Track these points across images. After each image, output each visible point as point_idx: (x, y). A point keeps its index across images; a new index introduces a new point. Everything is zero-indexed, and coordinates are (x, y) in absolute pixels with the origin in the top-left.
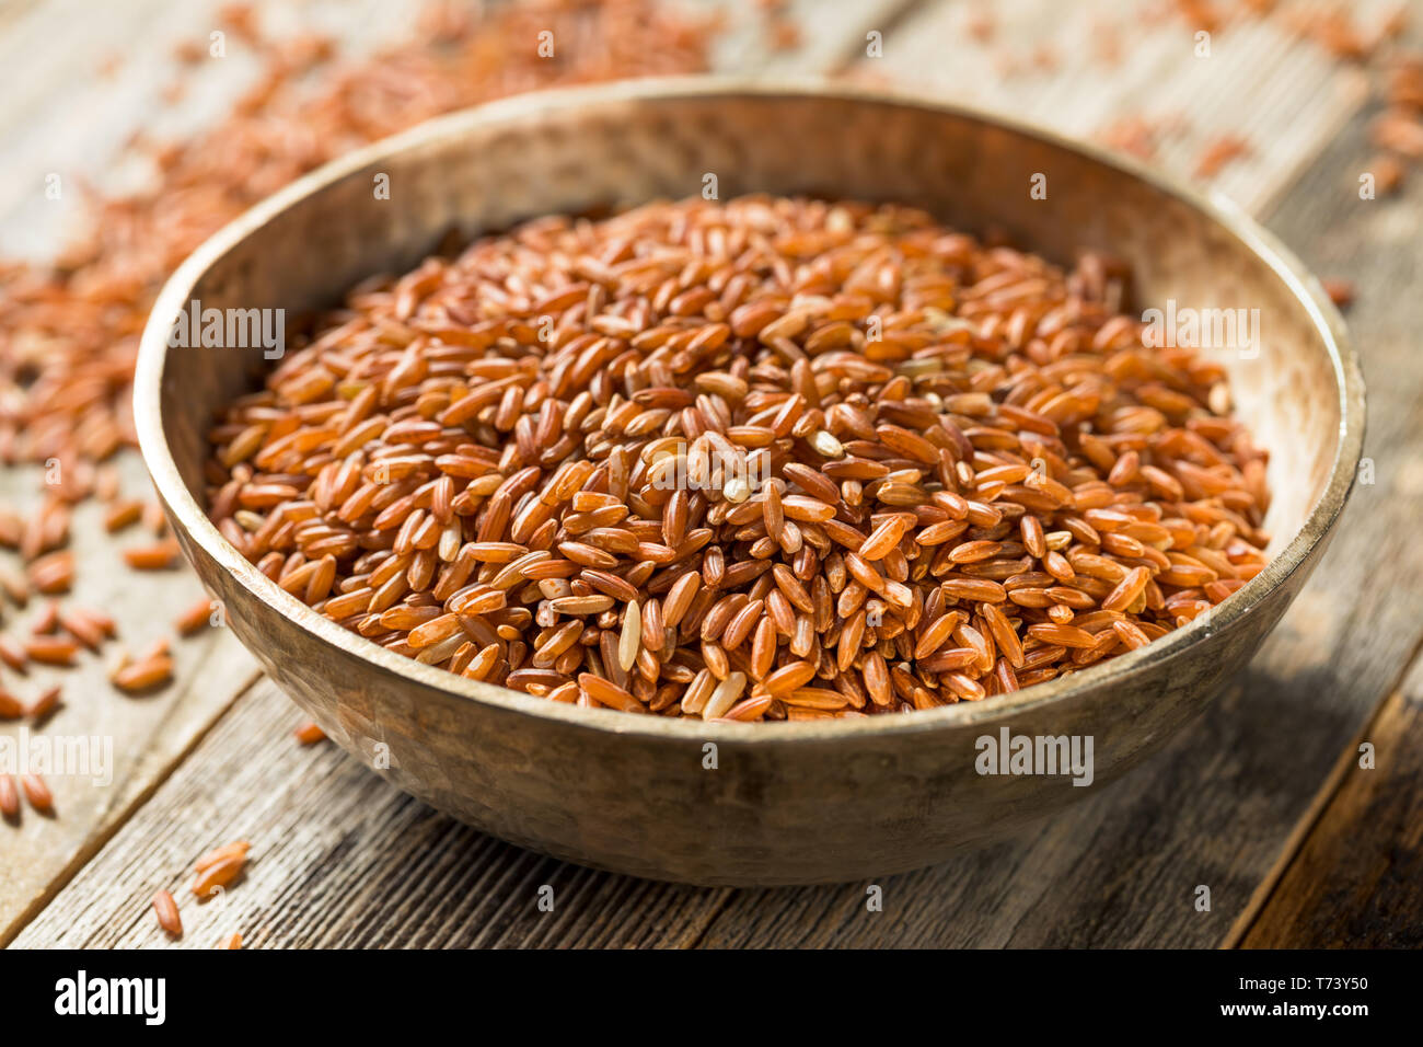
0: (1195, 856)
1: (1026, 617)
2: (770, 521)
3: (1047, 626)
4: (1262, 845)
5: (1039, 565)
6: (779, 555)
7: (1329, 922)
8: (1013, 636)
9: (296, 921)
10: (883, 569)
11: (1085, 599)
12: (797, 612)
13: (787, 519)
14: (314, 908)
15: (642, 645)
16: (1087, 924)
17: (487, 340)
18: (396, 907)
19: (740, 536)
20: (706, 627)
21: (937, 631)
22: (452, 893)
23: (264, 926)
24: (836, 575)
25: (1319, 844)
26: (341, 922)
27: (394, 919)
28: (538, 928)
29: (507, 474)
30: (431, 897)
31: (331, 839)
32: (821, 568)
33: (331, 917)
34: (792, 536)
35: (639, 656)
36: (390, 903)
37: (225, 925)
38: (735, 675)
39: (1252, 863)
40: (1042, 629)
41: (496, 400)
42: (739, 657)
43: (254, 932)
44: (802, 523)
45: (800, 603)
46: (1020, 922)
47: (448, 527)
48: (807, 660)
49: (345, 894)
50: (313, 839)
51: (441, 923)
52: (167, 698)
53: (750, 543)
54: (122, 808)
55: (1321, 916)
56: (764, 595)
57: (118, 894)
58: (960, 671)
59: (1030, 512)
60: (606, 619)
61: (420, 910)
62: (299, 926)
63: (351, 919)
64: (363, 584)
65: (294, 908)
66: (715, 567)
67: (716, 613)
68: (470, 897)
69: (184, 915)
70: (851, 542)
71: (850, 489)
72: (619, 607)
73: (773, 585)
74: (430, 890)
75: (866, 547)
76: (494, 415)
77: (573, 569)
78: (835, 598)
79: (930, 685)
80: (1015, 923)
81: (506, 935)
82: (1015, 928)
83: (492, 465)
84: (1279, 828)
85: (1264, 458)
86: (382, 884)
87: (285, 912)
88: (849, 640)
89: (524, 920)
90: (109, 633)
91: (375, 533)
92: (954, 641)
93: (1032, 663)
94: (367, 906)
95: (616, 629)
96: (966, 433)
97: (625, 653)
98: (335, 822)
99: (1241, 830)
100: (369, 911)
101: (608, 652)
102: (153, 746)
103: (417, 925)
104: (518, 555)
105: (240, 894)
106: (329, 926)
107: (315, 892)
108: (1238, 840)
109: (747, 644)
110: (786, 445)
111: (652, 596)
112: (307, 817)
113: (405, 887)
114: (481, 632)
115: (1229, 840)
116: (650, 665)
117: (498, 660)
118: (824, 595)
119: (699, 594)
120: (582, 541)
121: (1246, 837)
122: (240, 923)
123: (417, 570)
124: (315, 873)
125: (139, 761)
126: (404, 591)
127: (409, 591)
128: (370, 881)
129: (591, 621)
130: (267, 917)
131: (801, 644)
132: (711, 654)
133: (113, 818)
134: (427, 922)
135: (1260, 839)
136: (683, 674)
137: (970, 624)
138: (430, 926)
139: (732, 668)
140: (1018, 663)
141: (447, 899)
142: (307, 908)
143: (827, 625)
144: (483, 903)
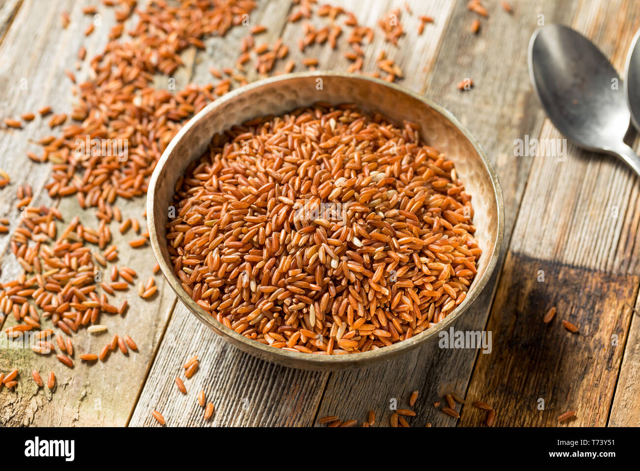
0: (462, 323)
1: (419, 289)
2: (346, 273)
3: (425, 291)
4: (481, 316)
5: (420, 270)
6: (349, 283)
7: (503, 342)
8: (416, 295)
9: (217, 382)
10: (379, 283)
11: (434, 278)
12: (357, 301)
13: (350, 270)
14: (221, 377)
15: (316, 318)
16: (437, 353)
17: (248, 205)
18: (244, 373)
19: (338, 279)
20: (333, 310)
21: (396, 300)
22: (258, 366)
23: (209, 386)
24: (366, 287)
25: (496, 313)
26: (230, 381)
27: (244, 378)
28: (285, 376)
29: (267, 261)
30: (253, 368)
31: (219, 349)
32: (362, 286)
33: (227, 379)
34: (353, 277)
35: (316, 321)
36: (242, 372)
37: (198, 387)
38: (343, 323)
39: (479, 324)
40: (424, 292)
41: (257, 233)
42: (344, 318)
43: (206, 388)
44: (355, 272)
45: (358, 299)
46: (419, 355)
47: (252, 280)
48: (363, 317)
49: (228, 370)
50: (214, 349)
51: (258, 377)
52: (158, 299)
53: (341, 280)
54: (156, 345)
55: (500, 340)
56: (347, 297)
57: (165, 378)
58: (404, 312)
59: (415, 251)
60: (305, 311)
61: (251, 374)
62: (218, 384)
63: (233, 380)
64: (229, 297)
65: (215, 377)
66: (332, 289)
67: (335, 305)
68: (264, 367)
69: (185, 384)
70: (369, 276)
71: (366, 258)
72: (307, 306)
73: (349, 293)
74: (252, 365)
75: (374, 278)
76: (258, 239)
77: (292, 295)
78: (367, 294)
79: (396, 315)
80: (417, 355)
81: (277, 379)
82: (418, 357)
83: (261, 257)
84: (484, 309)
85: (470, 198)
86: (238, 365)
87: (213, 379)
88: (373, 308)
89: (281, 373)
90: (134, 276)
91: (229, 280)
92: (401, 302)
93: (422, 302)
94: (236, 374)
95: (308, 313)
96: (392, 225)
97: (312, 321)
98: (219, 343)
99: (474, 311)
100: (237, 375)
101: (307, 321)
102: (158, 320)
103: (251, 379)
104: (275, 290)
105: (199, 374)
106: (227, 383)
107: (220, 371)
108: (473, 315)
109: (346, 314)
110: (345, 244)
111: (316, 301)
112: (210, 341)
113: (244, 366)
114: (268, 315)
115: (471, 316)
116: (320, 325)
117: (274, 324)
118: (364, 294)
119: (330, 300)
120: (293, 285)
121: (475, 313)
122: (201, 386)
123: (245, 294)
124: (218, 363)
125: (156, 326)
126: (242, 301)
127: (244, 301)
128: (234, 364)
129: (300, 311)
130: (208, 382)
131: (361, 313)
132: (336, 319)
133: (155, 349)
134: (254, 378)
135: (480, 314)
136: (329, 325)
137: (404, 295)
138: (255, 379)
139: (342, 321)
140: (419, 304)
141: (257, 368)
142: (219, 377)
143: (366, 303)
144: (268, 368)
